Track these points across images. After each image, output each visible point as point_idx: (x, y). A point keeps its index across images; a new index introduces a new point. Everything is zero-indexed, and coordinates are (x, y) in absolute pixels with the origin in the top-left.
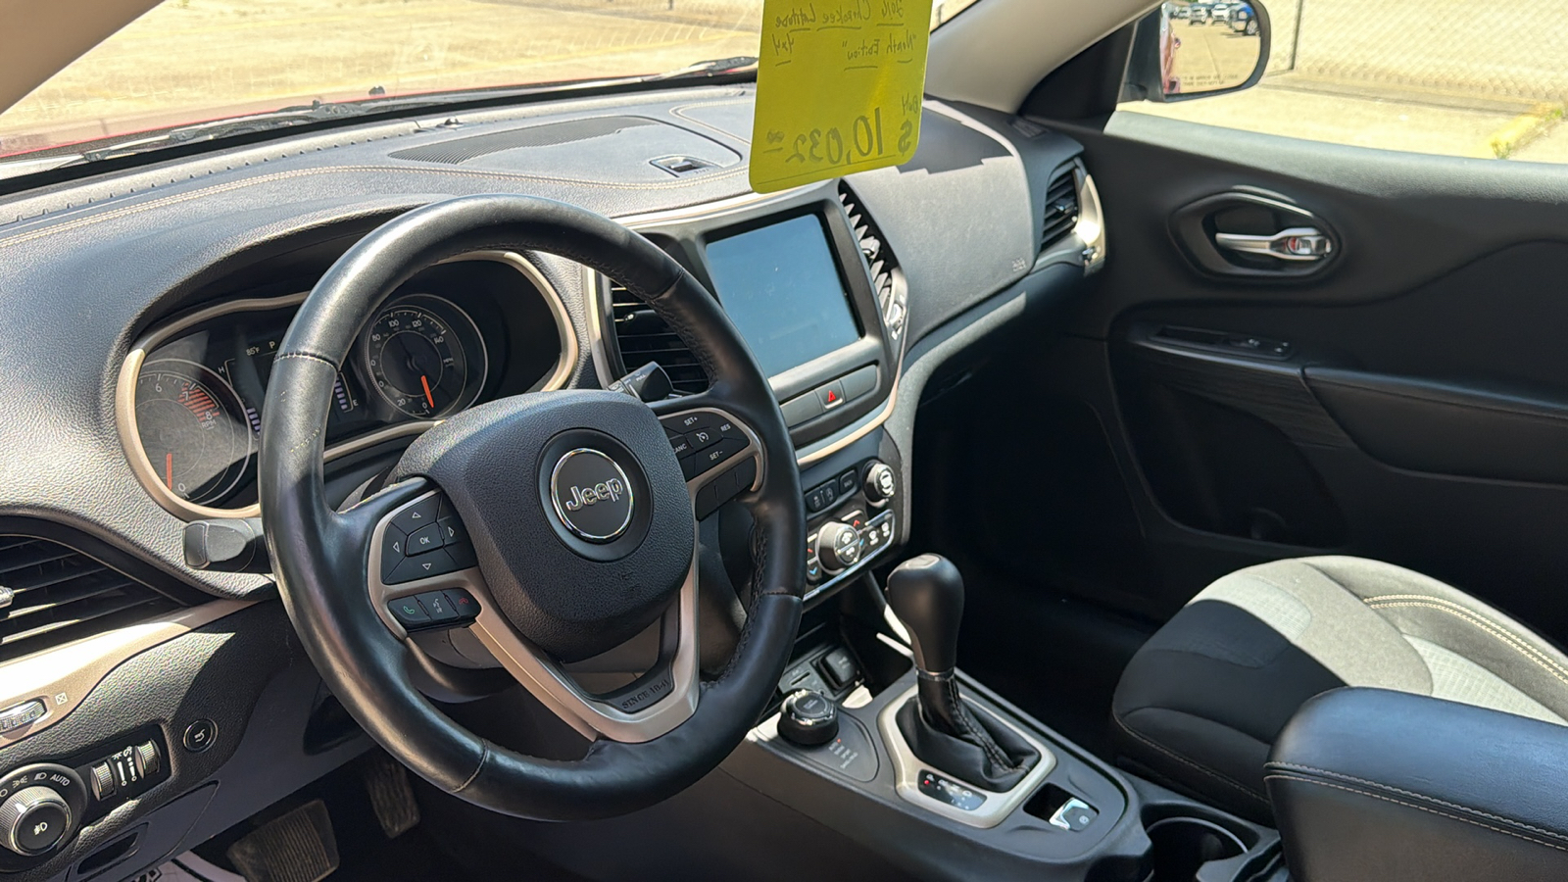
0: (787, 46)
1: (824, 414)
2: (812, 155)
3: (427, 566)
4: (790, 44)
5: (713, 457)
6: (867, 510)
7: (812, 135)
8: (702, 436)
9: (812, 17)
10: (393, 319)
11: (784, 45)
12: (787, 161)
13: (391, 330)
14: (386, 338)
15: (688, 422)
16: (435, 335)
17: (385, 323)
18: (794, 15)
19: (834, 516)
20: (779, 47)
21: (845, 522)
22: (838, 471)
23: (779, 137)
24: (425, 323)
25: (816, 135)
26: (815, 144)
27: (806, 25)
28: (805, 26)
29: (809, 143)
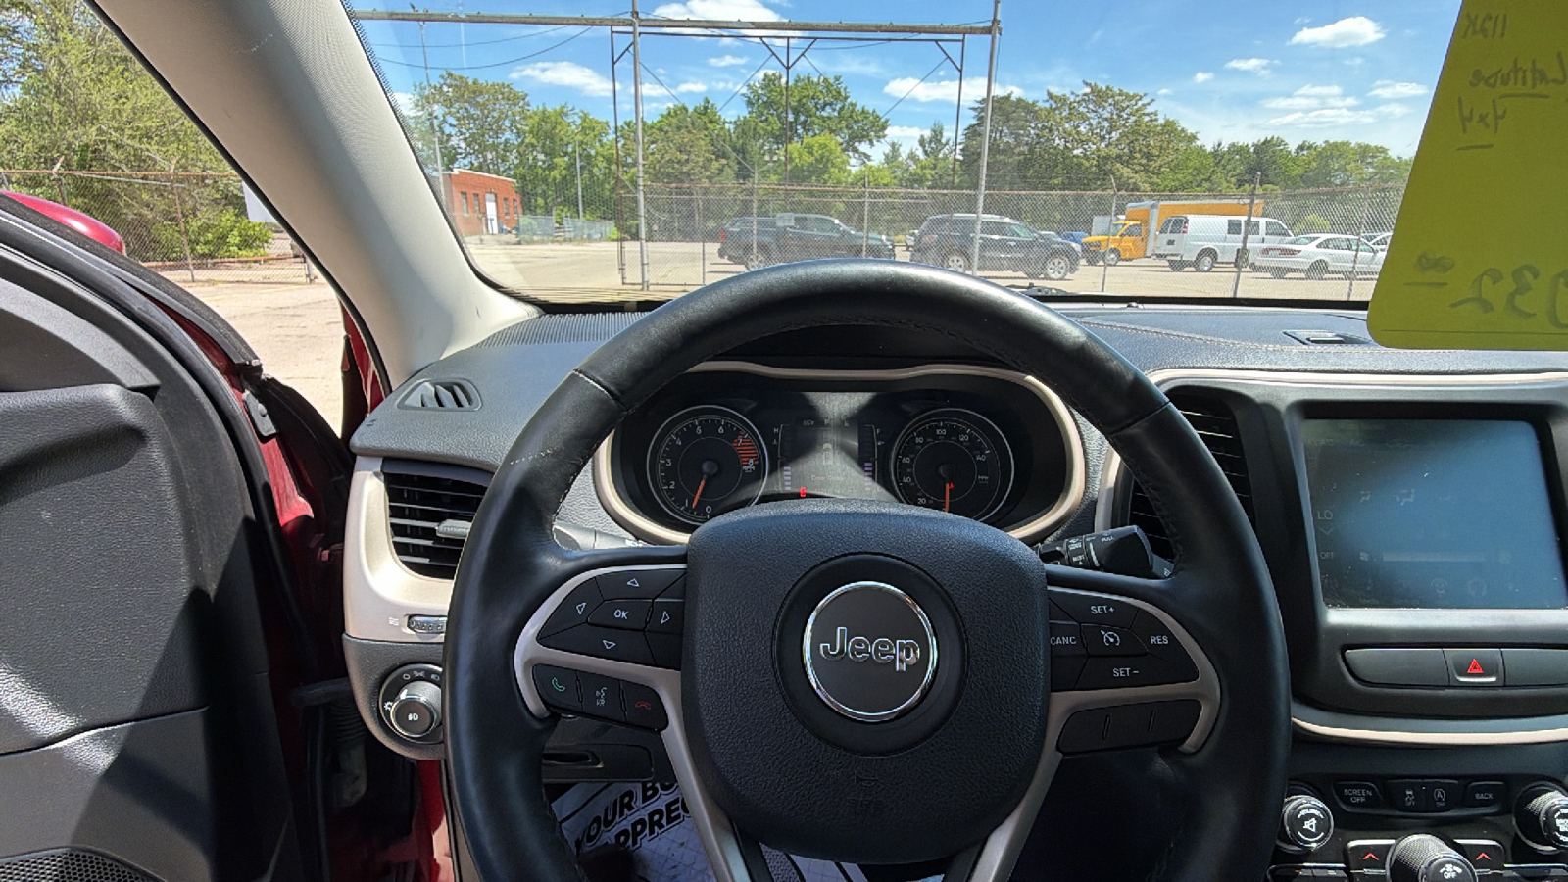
0: (1490, 119)
1: (1449, 687)
2: (1511, 304)
3: (609, 644)
4: (1497, 117)
5: (1118, 673)
6: (1513, 847)
7: (1517, 274)
8: (1109, 637)
9: (1559, 76)
10: (942, 428)
11: (1482, 118)
12: (1454, 305)
13: (936, 437)
14: (929, 442)
15: (1096, 610)
16: (978, 452)
17: (933, 429)
18: (1516, 69)
19: (1442, 829)
20: (1470, 119)
21: (1459, 848)
22: (1471, 772)
23: (1441, 265)
24: (972, 439)
25: (1528, 275)
26: (1522, 289)
27: (1540, 88)
28: (1535, 91)
29: (1509, 285)
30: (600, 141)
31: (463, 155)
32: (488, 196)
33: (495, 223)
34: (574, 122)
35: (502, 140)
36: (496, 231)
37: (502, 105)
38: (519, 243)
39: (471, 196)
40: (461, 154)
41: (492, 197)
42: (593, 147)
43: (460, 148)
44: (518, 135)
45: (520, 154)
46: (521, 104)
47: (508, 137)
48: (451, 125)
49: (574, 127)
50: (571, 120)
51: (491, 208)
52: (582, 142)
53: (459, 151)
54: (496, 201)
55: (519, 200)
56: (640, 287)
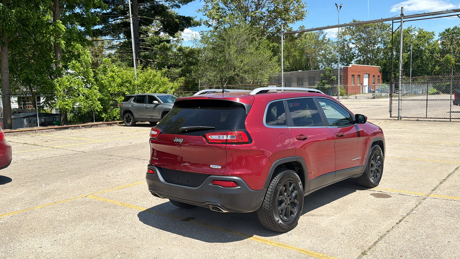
30: (428, 42)
31: (356, 57)
32: (365, 75)
33: (367, 88)
34: (414, 35)
35: (376, 48)
36: (367, 92)
37: (378, 31)
38: (374, 98)
39: (356, 77)
40: (356, 56)
41: (367, 75)
42: (423, 46)
43: (355, 53)
44: (385, 44)
45: (384, 53)
46: (387, 29)
47: (379, 46)
48: (353, 43)
49: (414, 37)
50: (413, 33)
51: (366, 81)
52: (418, 44)
53: (355, 55)
54: (369, 77)
55: (381, 76)
56: (397, 118)
